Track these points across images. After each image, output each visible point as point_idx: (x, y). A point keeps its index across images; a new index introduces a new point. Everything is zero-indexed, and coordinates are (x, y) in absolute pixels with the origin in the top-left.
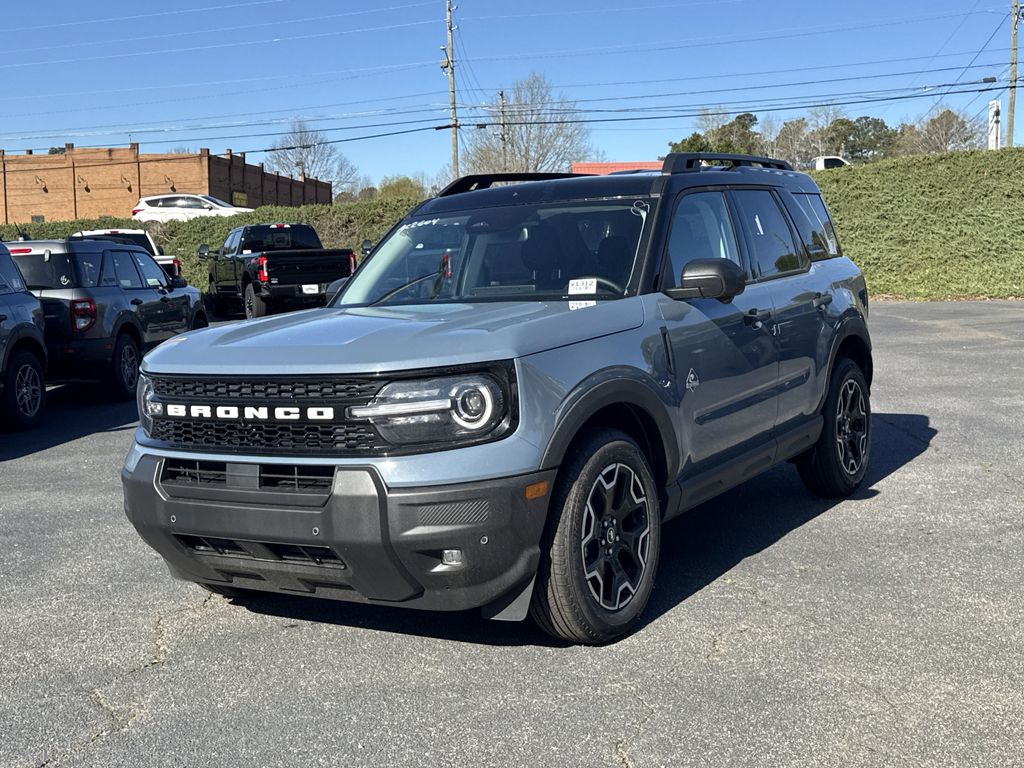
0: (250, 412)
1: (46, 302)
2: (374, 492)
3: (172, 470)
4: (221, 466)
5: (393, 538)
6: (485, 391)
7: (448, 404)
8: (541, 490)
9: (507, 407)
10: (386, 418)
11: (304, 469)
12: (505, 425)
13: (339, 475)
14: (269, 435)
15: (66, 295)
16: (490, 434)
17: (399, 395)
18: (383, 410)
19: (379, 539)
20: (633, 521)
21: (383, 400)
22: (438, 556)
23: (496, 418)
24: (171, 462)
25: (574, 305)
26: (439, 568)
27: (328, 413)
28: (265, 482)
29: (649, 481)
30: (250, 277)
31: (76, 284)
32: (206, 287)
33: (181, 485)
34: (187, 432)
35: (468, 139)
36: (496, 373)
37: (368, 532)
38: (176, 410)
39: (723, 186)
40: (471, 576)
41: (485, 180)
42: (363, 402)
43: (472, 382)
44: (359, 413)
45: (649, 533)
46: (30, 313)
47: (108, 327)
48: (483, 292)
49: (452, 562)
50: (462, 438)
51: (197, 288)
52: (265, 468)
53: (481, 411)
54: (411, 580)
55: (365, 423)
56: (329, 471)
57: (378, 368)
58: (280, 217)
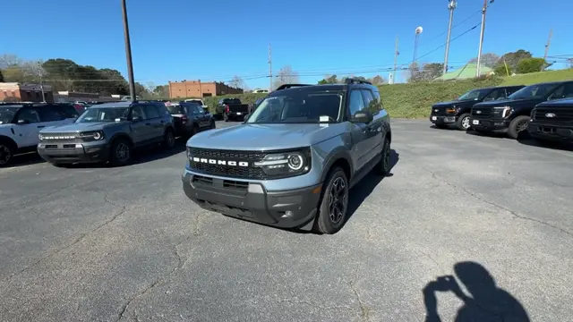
0: (220, 162)
1: (175, 118)
2: (262, 192)
3: (196, 178)
4: (211, 179)
5: (269, 207)
6: (300, 157)
7: (287, 161)
8: (319, 190)
9: (308, 162)
10: (266, 166)
11: (238, 182)
12: (306, 169)
13: (250, 186)
14: (227, 170)
15: (180, 116)
16: (301, 172)
17: (271, 158)
18: (265, 163)
19: (264, 207)
20: (341, 194)
21: (265, 160)
22: (284, 213)
23: (303, 166)
24: (195, 176)
25: (321, 125)
26: (284, 216)
27: (246, 164)
28: (225, 185)
29: (346, 180)
30: (225, 111)
31: (183, 113)
32: (215, 113)
33: (199, 184)
34: (199, 166)
35: (274, 80)
36: (303, 151)
37: (260, 205)
38: (196, 160)
39: (360, 89)
40: (294, 218)
41: (289, 86)
42: (258, 161)
43: (294, 154)
44: (257, 164)
45: (346, 196)
46: (171, 120)
47: (190, 123)
48: (288, 120)
49: (289, 214)
50: (291, 173)
51: (212, 113)
52: (225, 181)
53: (299, 163)
54: (275, 219)
55: (259, 168)
56: (247, 183)
57: (263, 149)
58: (232, 97)
